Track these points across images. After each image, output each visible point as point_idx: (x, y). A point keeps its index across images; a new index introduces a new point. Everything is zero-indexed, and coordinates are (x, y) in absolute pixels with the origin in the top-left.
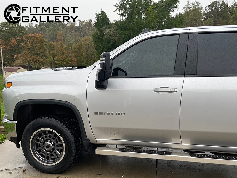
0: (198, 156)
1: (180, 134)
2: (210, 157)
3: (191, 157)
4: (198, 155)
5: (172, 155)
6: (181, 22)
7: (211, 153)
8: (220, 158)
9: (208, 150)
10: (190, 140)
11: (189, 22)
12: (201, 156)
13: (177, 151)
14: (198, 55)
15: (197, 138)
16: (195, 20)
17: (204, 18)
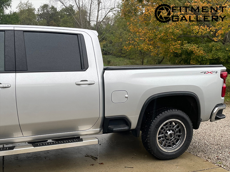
0: (40, 146)
1: (21, 128)
2: (51, 144)
3: (33, 147)
4: (40, 144)
5: (15, 149)
6: (16, 20)
7: (52, 140)
8: (59, 143)
9: (49, 138)
10: (31, 131)
11: (24, 21)
12: (43, 145)
13: (24, 144)
14: (26, 52)
15: (37, 129)
16: (30, 20)
17: (39, 19)
